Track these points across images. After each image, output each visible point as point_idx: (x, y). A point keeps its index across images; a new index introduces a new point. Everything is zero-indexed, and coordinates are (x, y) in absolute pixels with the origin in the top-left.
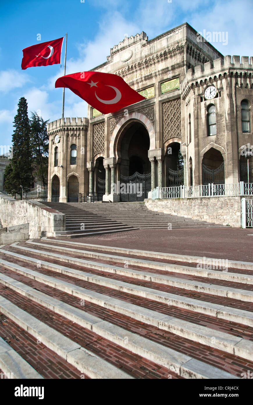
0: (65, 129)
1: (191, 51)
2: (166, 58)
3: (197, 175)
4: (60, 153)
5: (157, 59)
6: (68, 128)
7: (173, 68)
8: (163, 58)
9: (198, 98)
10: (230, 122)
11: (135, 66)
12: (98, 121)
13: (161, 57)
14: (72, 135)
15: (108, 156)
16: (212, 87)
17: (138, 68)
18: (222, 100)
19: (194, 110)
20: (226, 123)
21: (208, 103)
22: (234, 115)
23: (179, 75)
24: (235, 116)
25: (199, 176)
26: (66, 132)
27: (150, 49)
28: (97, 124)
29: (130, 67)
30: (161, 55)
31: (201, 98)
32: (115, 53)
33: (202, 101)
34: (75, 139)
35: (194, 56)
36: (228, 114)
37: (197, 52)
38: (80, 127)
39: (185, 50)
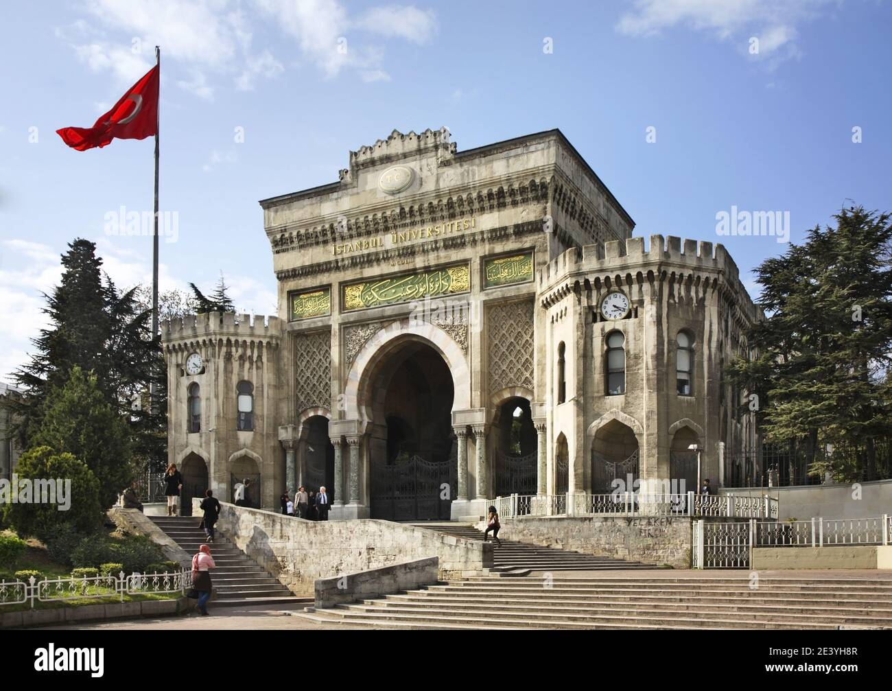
0: (221, 340)
1: (560, 195)
2: (502, 205)
4: (207, 399)
5: (479, 203)
6: (229, 340)
7: (520, 230)
8: (495, 202)
9: (587, 315)
10: (655, 372)
11: (421, 210)
12: (309, 329)
13: (490, 199)
14: (241, 358)
15: (342, 415)
16: (618, 295)
17: (427, 216)
18: (640, 325)
19: (579, 338)
20: (648, 375)
21: (609, 327)
22: (663, 358)
23: (532, 248)
24: (665, 362)
26: (224, 349)
27: (463, 174)
28: (308, 336)
29: (407, 210)
30: (490, 196)
31: (595, 315)
32: (362, 165)
33: (595, 321)
34: (249, 369)
35: (565, 205)
36: (652, 357)
37: (570, 198)
38: (261, 339)
39: (550, 193)
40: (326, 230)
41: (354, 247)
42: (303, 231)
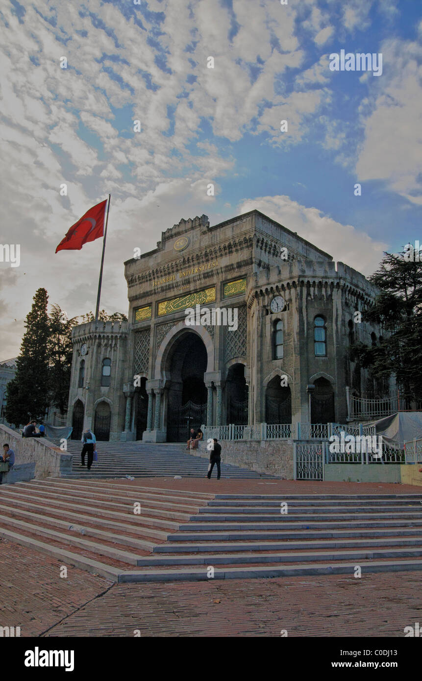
0: (96, 336)
1: (262, 244)
2: (231, 252)
3: (259, 410)
4: (87, 369)
5: (220, 252)
6: (100, 336)
7: (239, 265)
8: (227, 251)
9: (263, 311)
10: (299, 343)
11: (192, 259)
12: (141, 328)
13: (225, 250)
14: (106, 345)
15: (153, 377)
16: (279, 297)
17: (196, 262)
18: (291, 314)
19: (259, 325)
20: (295, 345)
21: (274, 317)
22: (304, 334)
23: (246, 275)
24: (305, 336)
25: (261, 412)
26: (97, 341)
27: (212, 238)
28: (141, 332)
29: (186, 259)
30: (225, 248)
31: (267, 311)
32: (167, 238)
33: (267, 314)
34: (110, 351)
35: (268, 249)
36: (297, 333)
37: (271, 245)
38: (117, 335)
39: (254, 243)
40: (150, 274)
41: (162, 282)
42: (140, 275)
